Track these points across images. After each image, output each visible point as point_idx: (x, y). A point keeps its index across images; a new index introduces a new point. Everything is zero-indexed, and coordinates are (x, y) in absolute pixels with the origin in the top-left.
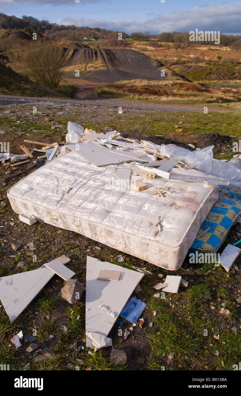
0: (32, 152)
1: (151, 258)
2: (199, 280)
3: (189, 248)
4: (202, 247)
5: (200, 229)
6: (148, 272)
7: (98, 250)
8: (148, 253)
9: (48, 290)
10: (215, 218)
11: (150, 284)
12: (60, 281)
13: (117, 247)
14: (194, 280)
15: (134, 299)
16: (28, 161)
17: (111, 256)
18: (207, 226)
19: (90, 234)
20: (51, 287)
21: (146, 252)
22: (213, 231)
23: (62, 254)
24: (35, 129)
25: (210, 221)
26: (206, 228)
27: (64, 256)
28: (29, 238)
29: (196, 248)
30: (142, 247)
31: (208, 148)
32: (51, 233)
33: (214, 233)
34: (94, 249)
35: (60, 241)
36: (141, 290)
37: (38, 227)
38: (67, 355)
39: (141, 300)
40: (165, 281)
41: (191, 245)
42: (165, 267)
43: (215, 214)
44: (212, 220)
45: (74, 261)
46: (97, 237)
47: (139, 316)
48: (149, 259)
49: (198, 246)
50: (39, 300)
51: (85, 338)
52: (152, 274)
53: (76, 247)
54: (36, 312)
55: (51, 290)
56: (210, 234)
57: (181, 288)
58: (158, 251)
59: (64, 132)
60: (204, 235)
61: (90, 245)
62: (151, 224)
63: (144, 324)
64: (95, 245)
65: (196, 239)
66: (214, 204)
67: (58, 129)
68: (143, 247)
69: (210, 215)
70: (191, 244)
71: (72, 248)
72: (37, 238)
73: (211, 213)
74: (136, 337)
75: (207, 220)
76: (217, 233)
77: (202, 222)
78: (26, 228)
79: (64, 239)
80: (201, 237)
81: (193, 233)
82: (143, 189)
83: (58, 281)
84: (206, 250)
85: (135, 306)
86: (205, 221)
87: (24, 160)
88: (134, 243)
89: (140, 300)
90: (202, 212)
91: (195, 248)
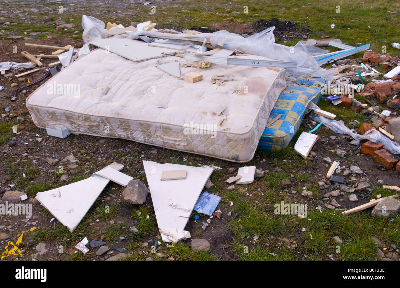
0: (39, 59)
1: (219, 152)
2: (275, 169)
3: (260, 137)
4: (274, 135)
5: (269, 117)
6: (217, 167)
7: (153, 154)
8: (215, 146)
9: (105, 199)
10: (285, 105)
11: (222, 179)
12: (116, 189)
13: (177, 147)
14: (269, 171)
15: (206, 194)
16: (37, 69)
17: (171, 158)
18: (277, 114)
19: (142, 137)
20: (108, 195)
21: (212, 146)
22: (285, 118)
23: (112, 162)
24: (33, 31)
25: (280, 108)
26: (276, 116)
27: (115, 163)
28: (66, 152)
29: (268, 137)
30: (206, 140)
31: (268, 30)
32: (92, 143)
33: (285, 120)
34: (149, 154)
35: (106, 150)
36: (212, 185)
37: (74, 140)
38: (144, 252)
39: (215, 194)
40: (238, 174)
41: (262, 134)
42: (236, 160)
43: (285, 101)
44: (282, 107)
45: (128, 167)
46: (151, 139)
47: (215, 208)
48: (217, 154)
49: (269, 134)
50: (96, 209)
51: (160, 235)
52: (221, 169)
53: (127, 154)
54: (96, 219)
55: (109, 198)
56: (281, 121)
57: (257, 178)
58: (226, 142)
59: (76, 32)
60: (275, 123)
61: (143, 151)
62: (214, 114)
63: (221, 215)
64: (149, 150)
65: (266, 127)
66: (282, 92)
67: (66, 29)
68: (208, 141)
69: (279, 102)
70: (261, 132)
71: (122, 156)
72: (76, 150)
73: (279, 100)
74: (215, 227)
75: (276, 108)
76: (288, 119)
77: (271, 110)
78: (57, 142)
79: (111, 148)
80: (271, 125)
81: (263, 119)
82: (197, 80)
83: (114, 189)
84: (279, 137)
85: (209, 200)
86: (274, 109)
87: (31, 69)
88: (197, 138)
89: (213, 194)
90: (270, 97)
91: (266, 137)
